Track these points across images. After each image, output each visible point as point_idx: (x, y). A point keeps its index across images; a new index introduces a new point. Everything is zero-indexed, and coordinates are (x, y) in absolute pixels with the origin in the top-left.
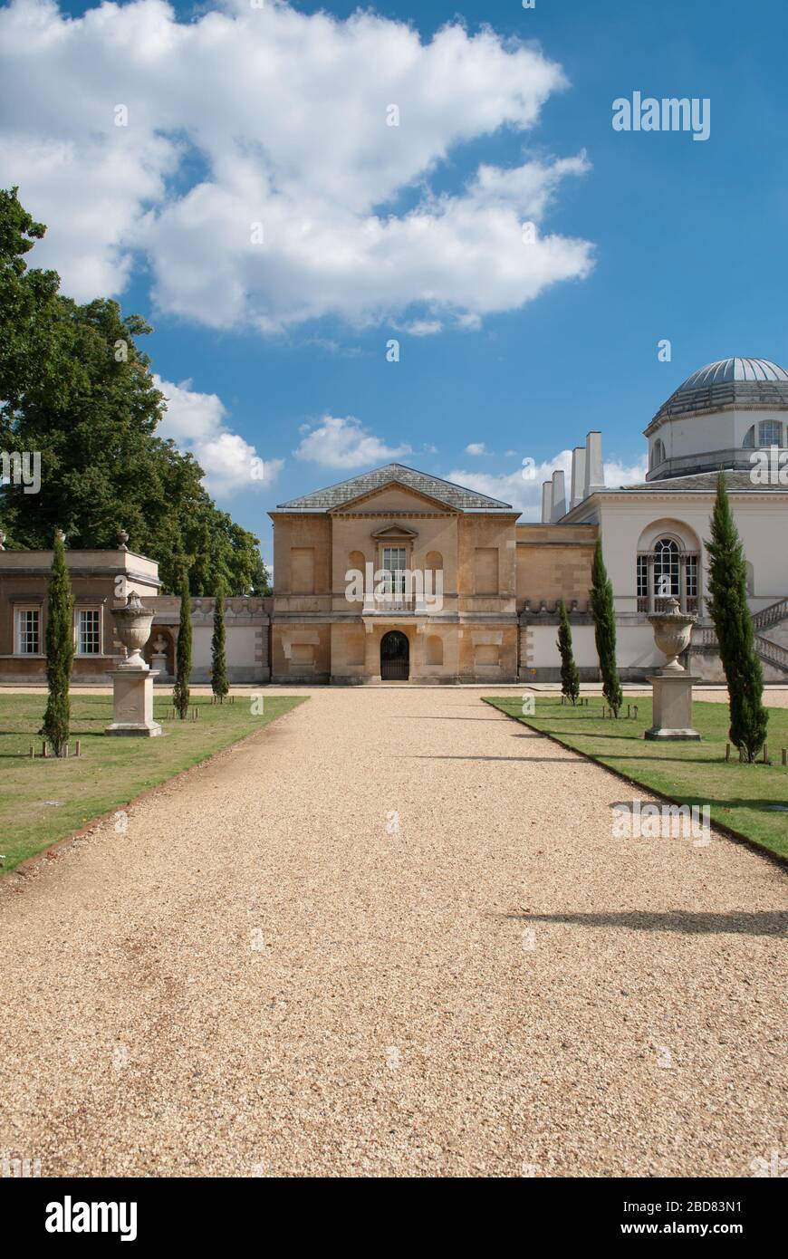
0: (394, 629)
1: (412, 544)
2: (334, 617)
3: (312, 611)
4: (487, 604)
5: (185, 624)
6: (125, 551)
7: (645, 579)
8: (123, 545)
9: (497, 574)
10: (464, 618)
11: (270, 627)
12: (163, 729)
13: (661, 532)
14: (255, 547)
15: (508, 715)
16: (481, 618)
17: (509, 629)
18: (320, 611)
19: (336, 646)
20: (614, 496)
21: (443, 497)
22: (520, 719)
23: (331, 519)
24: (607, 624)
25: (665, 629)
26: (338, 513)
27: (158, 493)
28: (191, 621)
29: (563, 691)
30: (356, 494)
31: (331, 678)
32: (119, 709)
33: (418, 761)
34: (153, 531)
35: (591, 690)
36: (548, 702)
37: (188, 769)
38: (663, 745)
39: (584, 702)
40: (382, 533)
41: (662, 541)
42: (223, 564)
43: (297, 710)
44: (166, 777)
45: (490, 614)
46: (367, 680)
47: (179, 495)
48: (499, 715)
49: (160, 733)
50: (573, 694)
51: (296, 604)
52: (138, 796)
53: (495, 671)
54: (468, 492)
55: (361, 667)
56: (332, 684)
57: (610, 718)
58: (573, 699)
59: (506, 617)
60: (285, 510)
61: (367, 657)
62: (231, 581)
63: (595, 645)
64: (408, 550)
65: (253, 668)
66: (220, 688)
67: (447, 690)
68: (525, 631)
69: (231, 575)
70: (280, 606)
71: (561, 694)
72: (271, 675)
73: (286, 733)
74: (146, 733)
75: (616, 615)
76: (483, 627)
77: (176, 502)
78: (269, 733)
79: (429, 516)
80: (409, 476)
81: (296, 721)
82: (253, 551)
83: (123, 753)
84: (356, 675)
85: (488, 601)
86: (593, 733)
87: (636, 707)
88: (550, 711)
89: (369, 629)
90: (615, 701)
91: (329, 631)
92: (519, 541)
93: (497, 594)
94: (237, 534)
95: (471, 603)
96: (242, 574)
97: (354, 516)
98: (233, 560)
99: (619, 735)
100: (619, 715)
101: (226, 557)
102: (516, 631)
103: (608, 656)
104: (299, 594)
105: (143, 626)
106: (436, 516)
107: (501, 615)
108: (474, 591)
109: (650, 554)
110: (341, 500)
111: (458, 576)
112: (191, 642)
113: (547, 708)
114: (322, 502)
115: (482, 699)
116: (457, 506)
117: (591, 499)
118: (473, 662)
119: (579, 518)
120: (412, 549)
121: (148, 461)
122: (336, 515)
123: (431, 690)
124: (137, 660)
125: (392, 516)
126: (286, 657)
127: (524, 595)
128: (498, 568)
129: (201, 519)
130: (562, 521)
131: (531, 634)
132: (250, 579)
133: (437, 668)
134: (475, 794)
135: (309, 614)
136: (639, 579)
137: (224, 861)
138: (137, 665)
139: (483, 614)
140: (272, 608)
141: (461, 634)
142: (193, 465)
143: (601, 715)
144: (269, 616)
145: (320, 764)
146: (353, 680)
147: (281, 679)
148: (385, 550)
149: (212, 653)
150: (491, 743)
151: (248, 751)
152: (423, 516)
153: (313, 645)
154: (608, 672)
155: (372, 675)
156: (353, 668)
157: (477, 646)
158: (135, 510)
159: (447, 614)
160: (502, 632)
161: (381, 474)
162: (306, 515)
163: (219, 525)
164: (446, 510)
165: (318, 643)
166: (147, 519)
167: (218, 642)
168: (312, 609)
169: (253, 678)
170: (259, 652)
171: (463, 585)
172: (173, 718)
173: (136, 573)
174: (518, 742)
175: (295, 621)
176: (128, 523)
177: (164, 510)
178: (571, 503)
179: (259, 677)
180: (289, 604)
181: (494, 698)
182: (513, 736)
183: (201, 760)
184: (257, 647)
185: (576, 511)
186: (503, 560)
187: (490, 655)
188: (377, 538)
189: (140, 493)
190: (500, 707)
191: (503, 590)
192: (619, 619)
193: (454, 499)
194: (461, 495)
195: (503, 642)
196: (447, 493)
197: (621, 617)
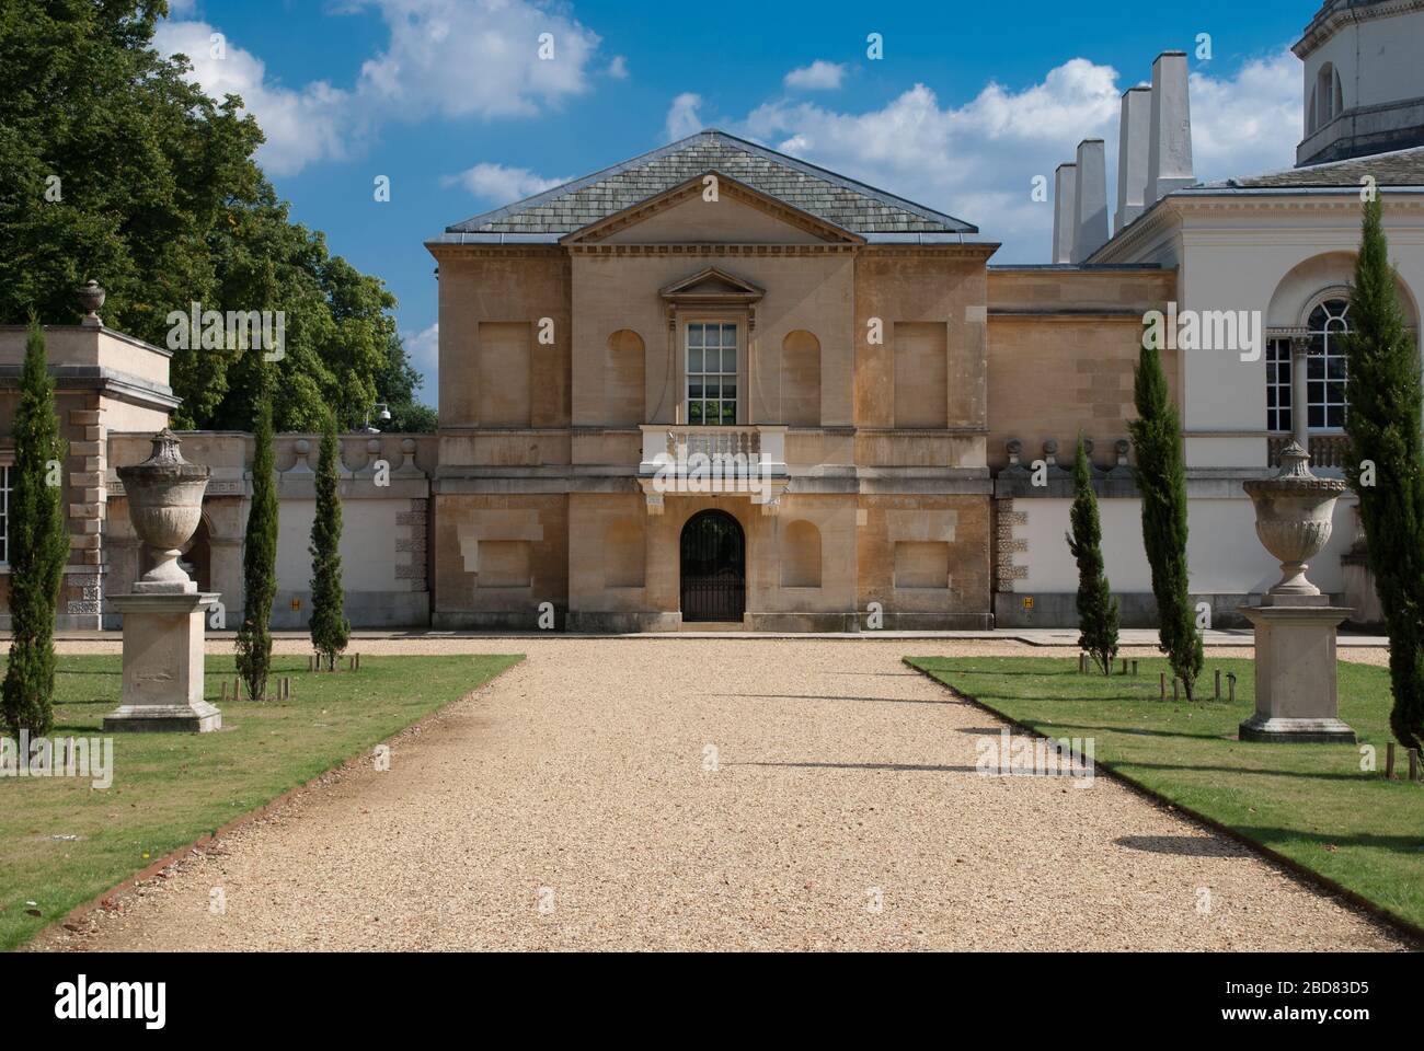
0: (712, 505)
1: (752, 314)
2: (575, 478)
3: (527, 466)
4: (922, 449)
5: (263, 498)
6: (98, 330)
7: (1285, 393)
8: (94, 314)
9: (945, 380)
10: (870, 481)
11: (430, 501)
12: (225, 720)
13: (1325, 284)
14: (385, 313)
15: (956, 693)
16: (907, 481)
17: (972, 507)
18: (543, 465)
19: (579, 546)
20: (1213, 202)
21: (821, 209)
22: (979, 700)
23: (570, 258)
24: (1167, 496)
25: (1277, 508)
26: (584, 245)
27: (162, 190)
28: (274, 490)
29: (1082, 643)
30: (626, 202)
31: (568, 616)
32: (134, 676)
33: (755, 770)
34: (147, 278)
35: (1139, 643)
36: (1048, 668)
37: (303, 784)
38: (1266, 750)
39: (1130, 668)
40: (684, 290)
41: (1327, 304)
42: (308, 353)
43: (502, 682)
44: (267, 795)
45: (927, 473)
46: (651, 621)
47: (210, 194)
48: (936, 692)
49: (218, 725)
50: (1104, 651)
51: (489, 449)
52: (227, 823)
53: (941, 601)
54: (879, 197)
55: (638, 591)
56: (570, 631)
57: (1175, 698)
58: (1105, 659)
59: (966, 479)
60: (465, 238)
61: (650, 570)
62: (328, 392)
63: (1141, 539)
64: (742, 330)
65: (392, 595)
66: (328, 636)
67: (830, 643)
68: (1009, 510)
69: (329, 377)
70: (454, 454)
71: (1077, 652)
72: (432, 610)
73: (484, 724)
74: (191, 724)
75: (1187, 475)
76: (913, 503)
77: (202, 207)
78: (447, 725)
79: (790, 251)
80: (744, 160)
81: (500, 700)
82: (379, 322)
83: (160, 759)
84: (625, 609)
85: (923, 442)
86: (1129, 726)
87: (1231, 676)
88: (1050, 686)
89: (655, 506)
90: (1186, 663)
91: (564, 512)
92: (995, 305)
93: (943, 426)
94: (340, 281)
95: (884, 449)
96: (353, 375)
97: (621, 251)
98: (333, 341)
99: (1186, 731)
100: (1195, 694)
101: (316, 335)
102: (987, 510)
103: (1169, 565)
104: (496, 427)
105: (186, 501)
106: (805, 252)
107: (952, 474)
108: (892, 421)
109: (1295, 334)
110: (590, 216)
111: (855, 387)
112: (275, 536)
113: (1045, 679)
114: (548, 220)
115: (904, 661)
116: (853, 229)
117: (1161, 210)
118: (889, 580)
119: (1130, 256)
120: (751, 326)
121: (139, 116)
122: (579, 250)
123: (795, 644)
124: (173, 573)
125: (706, 251)
126: (468, 568)
127: (1007, 428)
128: (946, 367)
129: (256, 247)
130: (1094, 261)
131: (1023, 518)
132: (373, 389)
133: (807, 595)
134: (861, 820)
135: (520, 473)
136: (1271, 391)
137: (416, 907)
138: (173, 582)
139: (910, 473)
140: (436, 457)
141: (862, 516)
142: (244, 124)
143: (1158, 693)
144: (428, 477)
145: (563, 776)
146: (619, 621)
147: (457, 619)
148: (691, 327)
149: (312, 559)
150: (909, 742)
151: (412, 756)
152: (776, 251)
153: (528, 542)
154: (1170, 599)
155: (662, 609)
156: (619, 593)
157: (898, 544)
158: (109, 228)
159: (830, 472)
160: (955, 513)
161: (682, 155)
162: (512, 250)
163: (297, 260)
164: (828, 237)
165: (541, 538)
166: (136, 250)
167: (324, 535)
168: (526, 461)
169: (389, 617)
170: (406, 559)
171: (866, 406)
172: (235, 699)
173: (121, 379)
174: (965, 741)
175: (488, 488)
176: (90, 256)
177: (174, 226)
178: (1118, 217)
179: (404, 613)
180: (473, 449)
181: (929, 660)
182: (958, 730)
183: (326, 770)
184: (402, 546)
185: (1128, 235)
186: (958, 353)
187: (927, 565)
188: (672, 301)
189: (121, 189)
190: (941, 676)
191: (957, 418)
192: (1225, 484)
193: (847, 212)
194: (864, 204)
195: (957, 535)
196: (831, 198)
197: (1230, 480)
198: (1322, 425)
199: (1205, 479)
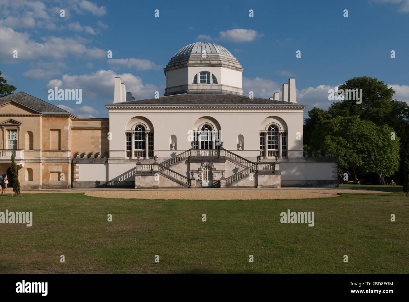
1: (19, 128)
4: (56, 154)
7: (130, 143)
9: (60, 141)
10: (44, 160)
13: (137, 122)
16: (52, 160)
17: (65, 165)
40: (5, 123)
41: (138, 126)
45: (57, 158)
53: (58, 183)
59: (64, 160)
68: (76, 166)
76: (53, 164)
79: (27, 116)
93: (60, 150)
95: (48, 154)
102: (71, 165)
106: (30, 116)
107: (61, 159)
108: (50, 149)
109: (131, 132)
118: (49, 179)
120: (19, 130)
128: (60, 138)
131: (79, 167)
136: (127, 143)
141: (44, 167)
148: (8, 130)
152: (24, 116)
157: (51, 172)
159: (35, 159)
160: (62, 166)
164: (34, 113)
171: (43, 146)
186: (63, 135)
187: (57, 176)
188: (3, 125)
191: (63, 148)
192: (116, 160)
193: (42, 108)
194: (46, 106)
195: (62, 170)
196: (40, 105)
197: (117, 160)
198: (137, 149)
199: (113, 159)
